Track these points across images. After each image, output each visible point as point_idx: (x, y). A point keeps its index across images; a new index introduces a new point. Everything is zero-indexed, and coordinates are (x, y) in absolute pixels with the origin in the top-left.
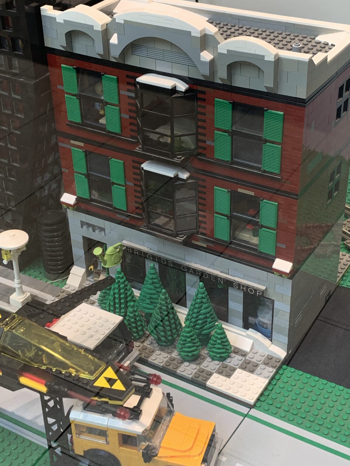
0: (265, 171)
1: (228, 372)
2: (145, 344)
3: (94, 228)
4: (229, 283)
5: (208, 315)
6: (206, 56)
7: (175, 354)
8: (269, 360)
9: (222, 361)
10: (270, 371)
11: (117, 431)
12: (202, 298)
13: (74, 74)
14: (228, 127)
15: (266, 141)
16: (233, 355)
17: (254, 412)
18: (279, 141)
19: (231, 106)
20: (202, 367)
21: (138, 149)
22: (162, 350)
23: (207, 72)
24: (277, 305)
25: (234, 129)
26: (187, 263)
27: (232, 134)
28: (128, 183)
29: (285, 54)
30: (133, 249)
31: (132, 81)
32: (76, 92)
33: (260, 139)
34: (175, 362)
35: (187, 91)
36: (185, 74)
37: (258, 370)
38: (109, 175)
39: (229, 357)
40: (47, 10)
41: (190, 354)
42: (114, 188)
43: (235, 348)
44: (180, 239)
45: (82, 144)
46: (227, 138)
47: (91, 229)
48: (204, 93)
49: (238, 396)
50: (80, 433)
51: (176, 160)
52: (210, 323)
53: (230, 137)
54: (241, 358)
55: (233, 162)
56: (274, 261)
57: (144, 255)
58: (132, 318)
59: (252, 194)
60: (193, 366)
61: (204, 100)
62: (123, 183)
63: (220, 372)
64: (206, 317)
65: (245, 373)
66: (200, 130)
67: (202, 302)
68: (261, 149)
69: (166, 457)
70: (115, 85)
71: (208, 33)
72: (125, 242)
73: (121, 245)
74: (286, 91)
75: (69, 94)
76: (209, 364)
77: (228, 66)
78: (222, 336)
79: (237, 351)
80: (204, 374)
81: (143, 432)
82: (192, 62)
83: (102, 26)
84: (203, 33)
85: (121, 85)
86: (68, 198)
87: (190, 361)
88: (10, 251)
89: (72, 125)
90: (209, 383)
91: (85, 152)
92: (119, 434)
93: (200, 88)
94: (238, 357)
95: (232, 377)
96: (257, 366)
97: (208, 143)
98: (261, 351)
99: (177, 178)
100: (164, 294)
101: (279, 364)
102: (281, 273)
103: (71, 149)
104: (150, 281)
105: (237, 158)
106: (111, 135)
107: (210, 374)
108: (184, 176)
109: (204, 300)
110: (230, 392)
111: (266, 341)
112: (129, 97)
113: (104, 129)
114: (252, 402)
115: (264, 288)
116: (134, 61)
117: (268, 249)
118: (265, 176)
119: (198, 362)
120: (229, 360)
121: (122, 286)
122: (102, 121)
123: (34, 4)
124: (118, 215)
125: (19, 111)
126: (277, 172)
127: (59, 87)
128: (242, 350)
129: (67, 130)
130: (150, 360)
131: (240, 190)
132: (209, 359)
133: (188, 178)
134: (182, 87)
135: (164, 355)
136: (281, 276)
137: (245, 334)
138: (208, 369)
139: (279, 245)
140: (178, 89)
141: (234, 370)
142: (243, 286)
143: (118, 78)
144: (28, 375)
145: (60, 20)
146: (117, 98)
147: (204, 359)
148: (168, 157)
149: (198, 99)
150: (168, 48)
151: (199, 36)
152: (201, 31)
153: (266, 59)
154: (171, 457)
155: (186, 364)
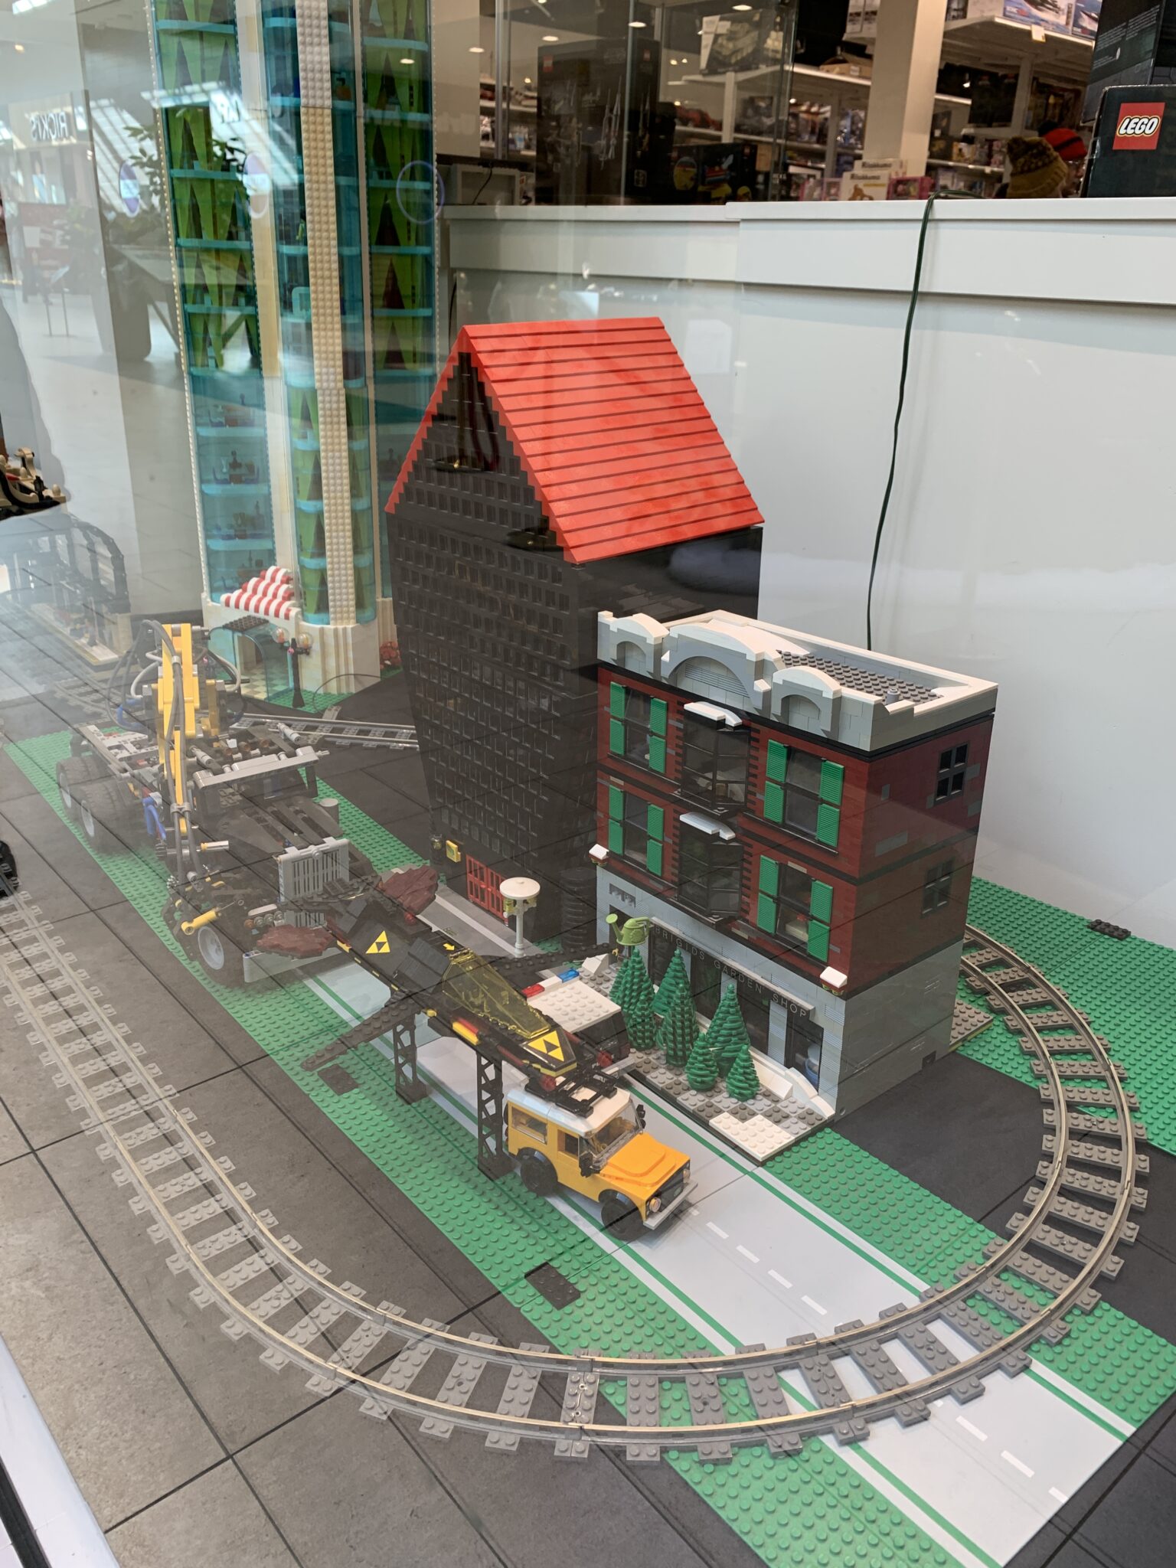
0: (819, 842)
1: (743, 1115)
2: (650, 1058)
3: (623, 894)
4: (770, 994)
5: (734, 1032)
6: (762, 686)
7: (683, 1078)
8: (807, 1115)
9: (743, 1101)
10: (802, 1128)
11: (557, 1126)
12: (729, 1006)
13: (623, 695)
14: (781, 779)
15: (823, 801)
16: (759, 1097)
17: (761, 1172)
18: (837, 803)
19: (785, 750)
20: (712, 1101)
21: (676, 793)
22: (670, 1070)
23: (760, 706)
24: (827, 1037)
25: (788, 781)
26: (723, 959)
27: (785, 787)
28: (666, 839)
29: (848, 693)
30: (662, 929)
31: (679, 707)
32: (622, 716)
33: (815, 797)
34: (680, 1087)
35: (737, 727)
36: (739, 706)
37: (787, 1123)
38: (646, 826)
39: (754, 1098)
40: (606, 617)
41: (699, 1079)
42: (650, 844)
43: (768, 1090)
44: (712, 920)
45: (621, 783)
46: (780, 793)
47: (620, 897)
48: (758, 731)
49: (746, 1146)
50: (517, 1123)
51: (716, 812)
52: (735, 1043)
53: (782, 792)
54: (769, 1103)
55: (784, 825)
56: (824, 969)
57: (673, 941)
58: (639, 1017)
59: (804, 870)
60: (701, 1097)
61: (757, 741)
62: (660, 838)
63: (734, 1113)
64: (731, 1035)
65: (767, 1122)
66: (751, 779)
67: (728, 1012)
68: (816, 811)
69: (610, 1177)
70: (663, 712)
71: (766, 658)
72: (655, 919)
73: (647, 921)
74: (848, 738)
75: (615, 718)
76: (723, 1100)
77: (783, 699)
78: (746, 1064)
79: (768, 1095)
80: (711, 1110)
81: (587, 1134)
82: (745, 693)
83: (656, 639)
84: (761, 658)
85: (670, 715)
86: (599, 851)
87: (699, 1091)
88: (515, 902)
89: (614, 757)
90: (713, 1122)
91: (625, 793)
92: (560, 1132)
93: (754, 725)
94: (766, 1101)
95: (746, 1123)
96: (787, 1117)
97: (759, 796)
98: (801, 1102)
99: (716, 836)
100: (682, 990)
101: (818, 1123)
102: (830, 988)
103: (608, 788)
104: (672, 974)
105: (791, 820)
106: (652, 774)
107: (720, 1112)
108: (727, 835)
109: (731, 1010)
110: (737, 1140)
111: (810, 1089)
112: (678, 729)
113: (646, 766)
114: (760, 1157)
115: (810, 1007)
116: (687, 685)
117: (818, 950)
118: (820, 847)
119: (709, 1094)
120: (751, 1101)
121: (637, 973)
122: (647, 757)
123: (592, 609)
124: (651, 881)
125: (556, 732)
126: (833, 843)
127: (606, 709)
128: (775, 1095)
129: (610, 764)
130: (648, 1077)
131: (790, 864)
132: (725, 1094)
133: (731, 840)
134: (733, 720)
135: (669, 1075)
136: (830, 991)
137: (783, 1073)
138: (720, 1106)
139: (832, 947)
140: (727, 722)
141: (754, 1114)
142: (785, 1000)
143: (667, 705)
144: (465, 1022)
145: (613, 628)
146: (664, 728)
147: (720, 1092)
148: (707, 807)
149: (751, 739)
150: (723, 672)
151: (754, 660)
152: (757, 655)
153: (824, 695)
154: (617, 1178)
155: (694, 1092)
